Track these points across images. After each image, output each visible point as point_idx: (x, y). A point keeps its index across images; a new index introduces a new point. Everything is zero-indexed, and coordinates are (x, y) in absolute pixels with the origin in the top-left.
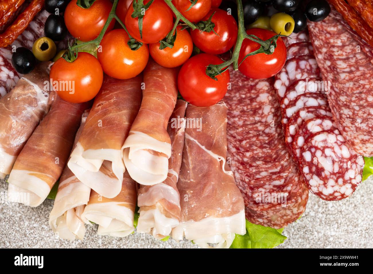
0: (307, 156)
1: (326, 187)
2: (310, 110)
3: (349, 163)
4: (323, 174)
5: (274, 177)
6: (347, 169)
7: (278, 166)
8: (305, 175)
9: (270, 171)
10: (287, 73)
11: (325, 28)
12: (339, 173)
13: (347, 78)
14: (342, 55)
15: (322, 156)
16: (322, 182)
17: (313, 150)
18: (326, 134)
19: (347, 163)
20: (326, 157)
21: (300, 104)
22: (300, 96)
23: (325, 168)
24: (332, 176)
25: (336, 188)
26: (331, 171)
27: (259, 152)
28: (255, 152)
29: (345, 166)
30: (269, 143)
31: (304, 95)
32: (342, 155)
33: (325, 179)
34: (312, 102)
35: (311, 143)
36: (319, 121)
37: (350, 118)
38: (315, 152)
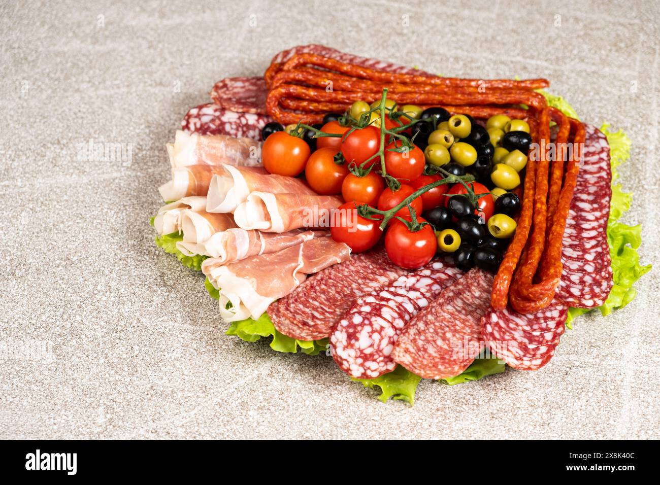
0: (357, 319)
1: (344, 349)
2: (401, 307)
3: (382, 358)
4: (353, 342)
5: (320, 310)
6: (374, 360)
7: (332, 309)
8: (339, 324)
9: (322, 306)
10: (418, 281)
11: (480, 279)
12: (366, 355)
13: (451, 311)
14: (468, 300)
15: (368, 333)
16: (345, 343)
17: (366, 322)
18: (390, 325)
19: (380, 356)
20: (370, 336)
21: (399, 299)
22: (406, 296)
23: (360, 341)
24: (358, 351)
25: (351, 360)
26: (362, 348)
27: (332, 292)
28: (330, 290)
29: (376, 357)
30: (345, 296)
31: (410, 299)
32: (383, 349)
33: (349, 345)
34: (410, 308)
35: (371, 317)
36: (396, 315)
37: (418, 330)
38: (365, 324)
